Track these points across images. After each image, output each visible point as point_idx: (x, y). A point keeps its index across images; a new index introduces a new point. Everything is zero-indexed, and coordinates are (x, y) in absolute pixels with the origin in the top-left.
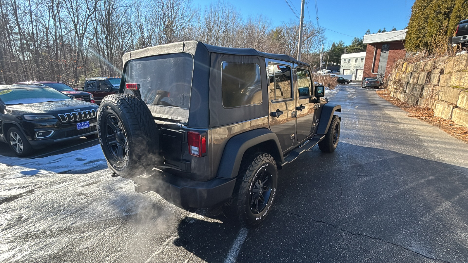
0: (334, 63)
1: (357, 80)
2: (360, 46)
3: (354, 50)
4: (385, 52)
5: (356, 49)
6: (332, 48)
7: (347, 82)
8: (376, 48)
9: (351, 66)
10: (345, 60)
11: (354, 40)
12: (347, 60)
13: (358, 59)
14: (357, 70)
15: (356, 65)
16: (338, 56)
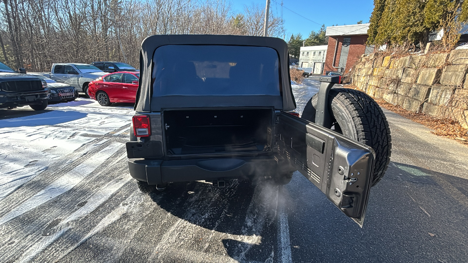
0: (292, 55)
1: (315, 73)
2: (316, 40)
3: (311, 43)
4: (346, 46)
5: (313, 42)
6: (290, 40)
7: (308, 75)
8: (338, 41)
9: (309, 59)
10: (303, 53)
11: (311, 33)
12: (306, 53)
13: (316, 52)
14: (315, 63)
15: (314, 58)
16: (296, 48)
